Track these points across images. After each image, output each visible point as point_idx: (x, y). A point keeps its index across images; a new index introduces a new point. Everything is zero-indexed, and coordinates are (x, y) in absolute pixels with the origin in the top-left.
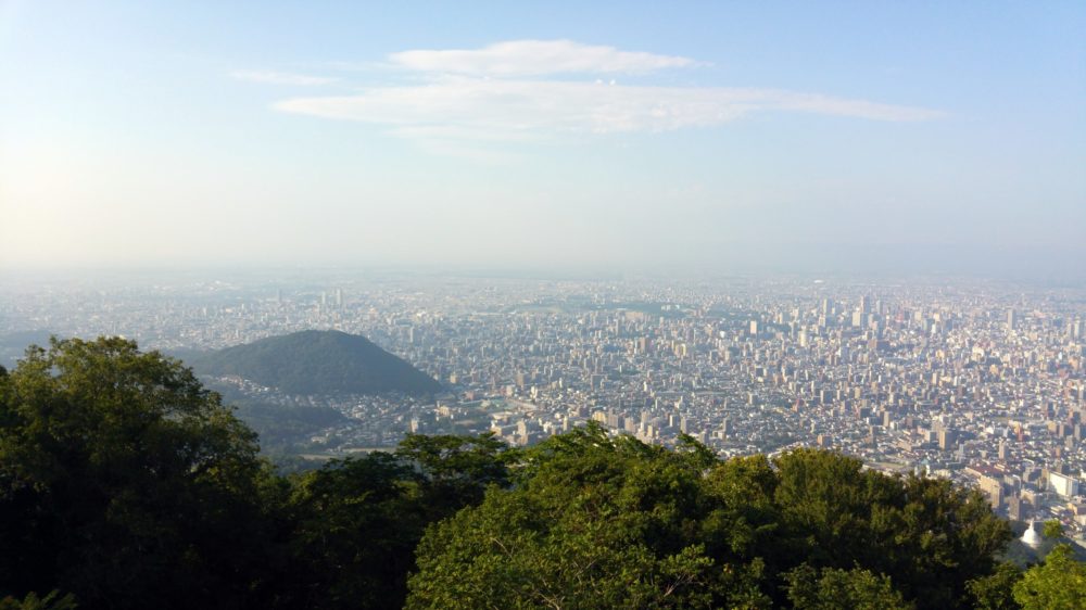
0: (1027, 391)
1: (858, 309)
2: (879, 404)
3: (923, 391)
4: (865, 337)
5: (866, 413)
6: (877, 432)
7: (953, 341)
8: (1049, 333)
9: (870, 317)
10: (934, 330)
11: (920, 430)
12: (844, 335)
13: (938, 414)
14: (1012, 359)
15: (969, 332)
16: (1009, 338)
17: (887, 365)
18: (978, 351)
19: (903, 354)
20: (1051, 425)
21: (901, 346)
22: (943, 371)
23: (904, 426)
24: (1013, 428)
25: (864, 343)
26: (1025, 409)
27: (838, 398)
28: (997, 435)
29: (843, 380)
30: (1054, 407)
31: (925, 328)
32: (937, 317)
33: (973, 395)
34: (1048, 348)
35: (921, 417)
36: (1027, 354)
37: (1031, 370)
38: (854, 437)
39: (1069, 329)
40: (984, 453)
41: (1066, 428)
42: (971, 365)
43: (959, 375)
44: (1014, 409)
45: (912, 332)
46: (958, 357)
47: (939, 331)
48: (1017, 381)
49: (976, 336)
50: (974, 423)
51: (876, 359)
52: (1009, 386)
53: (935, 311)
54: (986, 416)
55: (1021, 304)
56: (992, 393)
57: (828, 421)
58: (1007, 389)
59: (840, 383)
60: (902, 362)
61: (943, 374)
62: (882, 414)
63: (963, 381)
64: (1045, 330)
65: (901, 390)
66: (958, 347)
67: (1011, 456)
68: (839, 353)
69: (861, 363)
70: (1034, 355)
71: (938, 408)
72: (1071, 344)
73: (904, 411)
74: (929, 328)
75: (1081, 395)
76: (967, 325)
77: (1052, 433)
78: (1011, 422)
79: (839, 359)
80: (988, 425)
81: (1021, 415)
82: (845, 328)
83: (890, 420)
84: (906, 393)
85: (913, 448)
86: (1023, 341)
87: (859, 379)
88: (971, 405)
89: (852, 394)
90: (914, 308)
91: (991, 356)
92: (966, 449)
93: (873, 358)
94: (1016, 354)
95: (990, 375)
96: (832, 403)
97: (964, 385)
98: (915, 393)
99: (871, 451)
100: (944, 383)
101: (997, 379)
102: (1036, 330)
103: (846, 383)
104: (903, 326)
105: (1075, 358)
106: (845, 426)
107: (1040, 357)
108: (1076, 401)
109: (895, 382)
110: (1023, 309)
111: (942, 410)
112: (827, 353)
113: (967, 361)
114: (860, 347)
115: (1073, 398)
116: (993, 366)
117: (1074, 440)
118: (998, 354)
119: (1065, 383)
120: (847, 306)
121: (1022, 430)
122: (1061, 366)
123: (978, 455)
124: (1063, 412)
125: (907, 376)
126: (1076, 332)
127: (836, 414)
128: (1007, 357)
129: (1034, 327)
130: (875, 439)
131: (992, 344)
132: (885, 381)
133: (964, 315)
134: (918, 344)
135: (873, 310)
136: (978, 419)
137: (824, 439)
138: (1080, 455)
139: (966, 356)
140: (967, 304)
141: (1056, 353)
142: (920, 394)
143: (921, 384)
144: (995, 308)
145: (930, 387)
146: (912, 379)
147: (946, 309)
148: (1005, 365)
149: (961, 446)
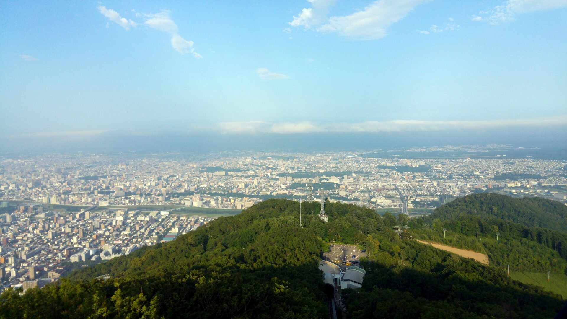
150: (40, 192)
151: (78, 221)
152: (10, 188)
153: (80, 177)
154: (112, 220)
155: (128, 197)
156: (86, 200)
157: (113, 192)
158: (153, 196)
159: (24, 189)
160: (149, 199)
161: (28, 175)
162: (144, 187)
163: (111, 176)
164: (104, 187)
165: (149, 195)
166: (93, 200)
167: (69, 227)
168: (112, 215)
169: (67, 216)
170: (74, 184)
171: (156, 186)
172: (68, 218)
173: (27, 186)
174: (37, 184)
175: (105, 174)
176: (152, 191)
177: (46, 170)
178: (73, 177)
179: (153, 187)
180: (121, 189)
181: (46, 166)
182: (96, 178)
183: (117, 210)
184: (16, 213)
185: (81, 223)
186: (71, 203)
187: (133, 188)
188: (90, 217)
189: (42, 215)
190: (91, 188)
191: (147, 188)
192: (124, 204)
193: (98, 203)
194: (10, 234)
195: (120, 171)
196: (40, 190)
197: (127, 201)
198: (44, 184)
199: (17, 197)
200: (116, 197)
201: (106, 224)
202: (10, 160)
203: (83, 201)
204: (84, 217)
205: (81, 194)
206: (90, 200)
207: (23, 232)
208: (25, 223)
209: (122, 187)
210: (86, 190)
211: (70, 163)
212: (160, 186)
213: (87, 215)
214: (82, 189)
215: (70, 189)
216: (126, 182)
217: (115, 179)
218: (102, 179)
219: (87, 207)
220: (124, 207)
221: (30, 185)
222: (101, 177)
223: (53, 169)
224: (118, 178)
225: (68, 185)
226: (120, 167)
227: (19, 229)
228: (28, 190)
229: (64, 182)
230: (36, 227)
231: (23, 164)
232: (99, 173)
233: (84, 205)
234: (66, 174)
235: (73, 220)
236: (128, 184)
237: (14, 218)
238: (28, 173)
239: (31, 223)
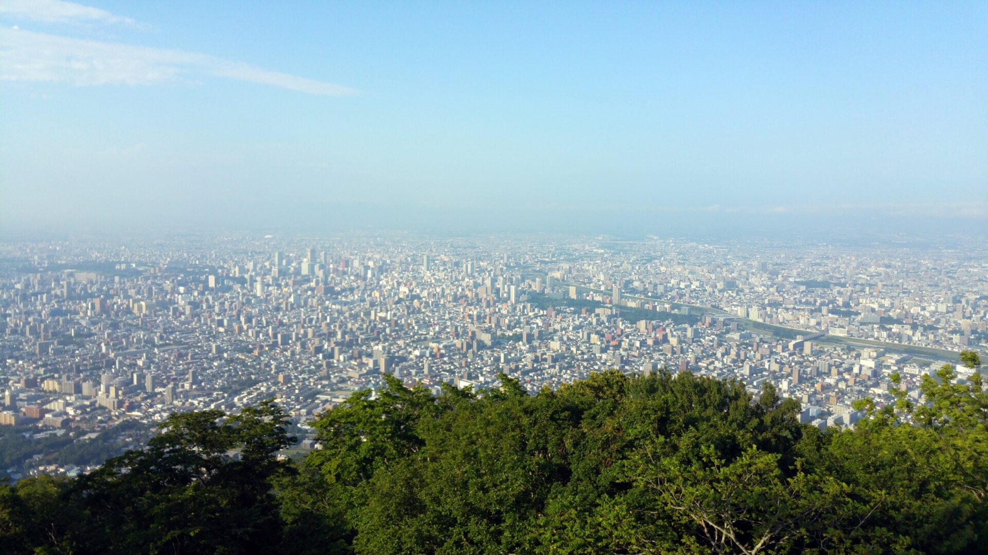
0: (440, 318)
1: (305, 260)
2: (329, 341)
3: (365, 326)
4: (313, 284)
5: (319, 350)
6: (329, 365)
7: (385, 283)
8: (452, 272)
9: (317, 267)
10: (369, 275)
11: (364, 360)
12: (295, 283)
13: (377, 344)
14: (429, 294)
15: (396, 275)
16: (425, 278)
17: (334, 307)
18: (404, 289)
19: (346, 297)
20: (458, 343)
21: (344, 290)
22: (379, 308)
23: (351, 358)
24: (432, 349)
25: (312, 289)
26: (439, 333)
27: (294, 339)
28: (422, 356)
29: (297, 323)
30: (459, 328)
31: (362, 274)
32: (371, 264)
33: (402, 326)
34: (452, 284)
35: (364, 348)
36: (438, 290)
37: (442, 302)
38: (310, 372)
39: (464, 269)
40: (413, 372)
41: (468, 343)
42: (400, 301)
43: (391, 310)
44: (432, 333)
45: (352, 278)
46: (389, 296)
47: (373, 275)
48: (432, 311)
49: (402, 278)
50: (405, 348)
51: (324, 302)
52: (427, 316)
53: (369, 259)
54: (413, 342)
55: (431, 251)
56: (416, 323)
57: (285, 362)
58: (427, 319)
59: (295, 326)
60: (346, 304)
61: (379, 311)
62: (333, 349)
63: (395, 315)
64: (449, 270)
65: (346, 327)
66: (389, 287)
67: (433, 371)
68: (292, 300)
69: (311, 307)
70: (443, 289)
71: (377, 339)
72: (467, 280)
73: (350, 345)
74: (366, 273)
75: (475, 318)
76: (394, 269)
77: (459, 350)
78: (432, 345)
79: (292, 305)
80: (415, 348)
81: (437, 338)
82: (295, 277)
83: (340, 354)
84: (351, 329)
85: (360, 376)
86: (435, 279)
87: (311, 321)
88: (402, 333)
89: (306, 334)
90: (352, 257)
91: (414, 293)
92: (401, 370)
93: (321, 302)
94: (431, 290)
95: (414, 309)
96: (289, 344)
97: (395, 318)
98: (358, 329)
99: (325, 382)
100: (380, 318)
101: (419, 311)
102: (443, 271)
103: (300, 325)
104: (345, 273)
105: (470, 290)
106: (302, 364)
107: (447, 291)
108: (473, 323)
109: (342, 322)
110: (433, 254)
111: (380, 341)
112: (281, 300)
113: (396, 298)
114: (309, 293)
115: (470, 320)
116: (416, 301)
117: (473, 352)
118: (418, 291)
119: (464, 310)
120: (295, 257)
121: (439, 349)
122: (461, 297)
123: (409, 374)
124: (465, 332)
125: (351, 315)
126: (469, 271)
127: (293, 353)
128: (425, 293)
129: (442, 268)
130: (328, 372)
131: (414, 283)
132: (333, 320)
133: (392, 262)
134: (358, 287)
135: (318, 260)
136: (408, 345)
137: (285, 377)
138: (478, 364)
139: (395, 294)
140: (393, 252)
141: (458, 287)
142: (362, 329)
143: (363, 320)
144: (413, 255)
145: (370, 322)
146: (355, 317)
147: (378, 256)
148: (424, 299)
149: (397, 368)
150: (734, 298)
151: (791, 355)
152: (693, 287)
153: (797, 280)
154: (853, 364)
155: (888, 326)
156: (805, 321)
157: (857, 314)
158: (941, 331)
159: (711, 290)
160: (931, 337)
161: (718, 269)
162: (922, 313)
163: (855, 285)
164: (840, 303)
165: (932, 328)
166: (819, 324)
167: (776, 362)
168: (854, 354)
169: (774, 344)
170: (788, 292)
171: (948, 312)
172: (776, 347)
173: (716, 287)
174: (730, 285)
175: (843, 280)
176: (938, 321)
177: (744, 264)
178: (785, 278)
179: (941, 313)
180: (873, 310)
181: (745, 258)
182: (825, 285)
183: (864, 347)
184: (699, 326)
185: (796, 359)
186: (781, 323)
187: (898, 311)
188: (812, 351)
189: (736, 336)
190: (815, 301)
191: (928, 314)
192: (877, 338)
193: (827, 330)
194: (690, 357)
195: (872, 276)
196: (734, 295)
197: (885, 334)
198: (740, 286)
199: (702, 302)
200: (862, 324)
201: (841, 369)
202: (694, 244)
203: (802, 322)
204: (802, 350)
205: (799, 310)
206: (813, 322)
207: (709, 356)
208: (711, 344)
209: (876, 306)
210: (807, 303)
211: (783, 256)
212: (959, 314)
213: (808, 345)
214: (800, 302)
215: (781, 299)
216: (884, 298)
217: (863, 291)
218: (838, 288)
219: (808, 333)
220: (877, 344)
221: (720, 285)
222: (836, 285)
223: (755, 263)
224: (867, 289)
225: (778, 292)
226: (872, 269)
227: (703, 352)
228: (717, 293)
229: (771, 286)
230: (727, 353)
231: (711, 252)
232: (831, 278)
233: (802, 329)
234: (776, 273)
235: (783, 351)
236: (887, 303)
237: (696, 333)
238: (719, 266)
239: (720, 345)
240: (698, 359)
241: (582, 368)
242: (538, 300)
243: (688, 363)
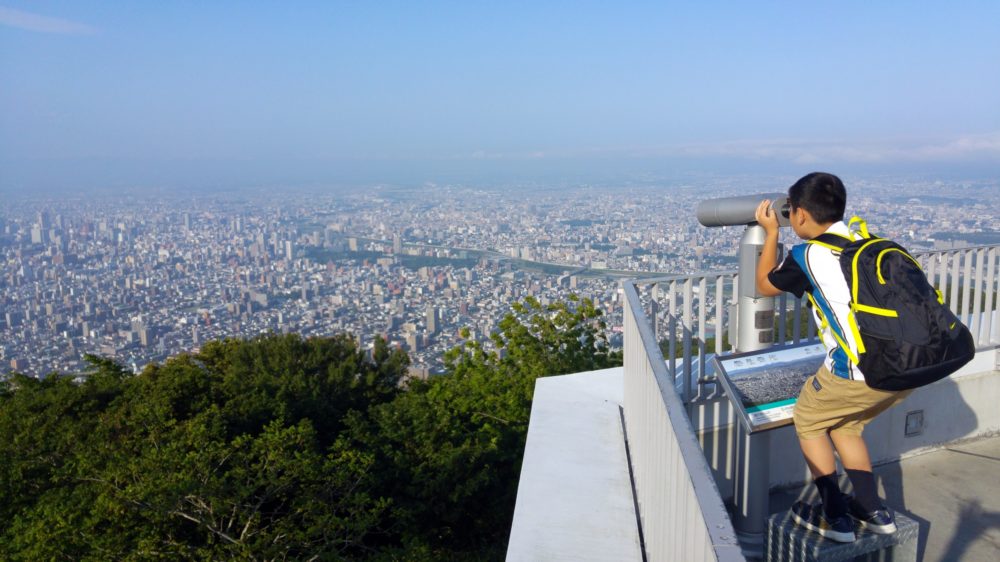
0: (208, 281)
1: (36, 226)
2: (75, 316)
3: (119, 296)
4: (48, 253)
5: (62, 327)
6: (77, 344)
7: (140, 247)
8: (218, 230)
9: (52, 234)
10: (120, 238)
11: (121, 333)
12: (24, 253)
13: (136, 315)
14: (193, 256)
15: (153, 237)
16: (188, 238)
17: (78, 277)
18: (163, 253)
19: (93, 265)
20: (229, 306)
21: (89, 257)
22: (135, 275)
23: (105, 332)
24: (201, 315)
25: (48, 259)
26: (208, 297)
27: (28, 317)
28: (190, 323)
29: (30, 299)
30: (230, 291)
31: (112, 238)
32: (122, 226)
33: (164, 293)
34: (219, 243)
35: (120, 320)
36: (204, 251)
37: (209, 263)
38: (53, 353)
39: (232, 226)
40: (181, 341)
41: (241, 306)
42: (159, 265)
43: (150, 277)
44: (199, 299)
45: (99, 243)
46: (146, 261)
47: (125, 238)
48: (199, 275)
49: (160, 240)
50: (169, 317)
51: (65, 273)
52: (193, 280)
53: (119, 221)
54: (179, 309)
55: (193, 208)
56: (180, 288)
57: (18, 345)
58: (192, 283)
59: (28, 303)
60: (93, 273)
61: (135, 278)
62: (80, 325)
63: (155, 281)
64: (215, 228)
65: (96, 299)
66: (145, 251)
67: (203, 339)
68: (21, 272)
69: (48, 279)
70: (209, 250)
71: (135, 310)
72: (236, 238)
73: (102, 318)
74: (116, 237)
75: (248, 278)
76: (150, 231)
77: (231, 313)
78: (200, 311)
79: (22, 279)
80: (181, 316)
81: (206, 302)
82: (24, 246)
83: (90, 330)
84: (102, 301)
85: (117, 352)
86: (199, 239)
87: (49, 295)
88: (164, 301)
89: (43, 311)
90: (97, 220)
91: (175, 256)
92: (166, 341)
93: (61, 272)
94: (195, 251)
95: (177, 273)
96: (22, 324)
97: (156, 285)
98: (111, 300)
99: (73, 363)
100: (137, 286)
101: (183, 275)
102: (209, 229)
103: (34, 301)
104: (89, 238)
105: (240, 249)
106: (41, 345)
107: (214, 252)
108: (245, 284)
109: (89, 293)
110: (196, 212)
111: (138, 310)
112: (7, 275)
113: (155, 263)
114: (44, 263)
115: (242, 281)
116: (178, 264)
117: (248, 315)
118: (181, 254)
119: (235, 270)
120: (23, 224)
121: (209, 315)
122: (231, 257)
123: (177, 344)
124: (237, 294)
125: (100, 285)
126: (238, 228)
127: (28, 334)
128: (189, 255)
129: (206, 227)
130: (76, 351)
131: (175, 245)
132: (78, 293)
133: (147, 222)
134: (107, 253)
135: (53, 225)
136: (173, 313)
137: (19, 363)
138: (254, 326)
139: (153, 259)
140: (147, 212)
141: (226, 246)
142: (116, 300)
143: (116, 290)
144: (173, 214)
145: (125, 291)
146: (106, 287)
147: (129, 217)
148: (188, 262)
149: (161, 340)
150: (508, 240)
151: (559, 289)
152: (470, 232)
153: (564, 220)
154: (611, 294)
155: (639, 257)
156: (570, 258)
157: (614, 248)
158: (680, 258)
159: (487, 233)
160: (673, 263)
161: (493, 214)
162: (666, 243)
163: (612, 221)
164: (600, 239)
165: (673, 256)
166: (582, 259)
167: (547, 297)
168: (612, 284)
169: (545, 280)
170: (555, 231)
171: (686, 241)
172: (545, 283)
173: (491, 230)
174: (504, 228)
175: (602, 218)
176: (678, 249)
177: (516, 207)
178: (553, 219)
179: (680, 242)
180: (627, 243)
181: (516, 201)
182: (587, 223)
183: (620, 277)
184: (477, 269)
185: (564, 293)
186: (549, 261)
187: (647, 243)
188: (577, 285)
189: (510, 275)
190: (579, 238)
191: (670, 244)
192: (631, 269)
193: (590, 264)
194: (469, 298)
195: (625, 213)
196: (508, 237)
197: (637, 264)
198: (513, 228)
199: (479, 246)
200: (619, 256)
201: (602, 299)
202: (469, 190)
203: (568, 258)
204: (568, 284)
205: (565, 247)
206: (577, 258)
207: (487, 297)
208: (488, 284)
209: (629, 240)
210: (572, 241)
211: (550, 198)
212: (694, 241)
213: (573, 279)
214: (566, 240)
215: (549, 238)
216: (635, 232)
217: (618, 226)
218: (598, 226)
219: (574, 268)
220: (632, 274)
221: (495, 229)
222: (596, 222)
223: (525, 207)
224: (622, 224)
225: (547, 232)
226: (626, 207)
227: (481, 293)
228: (492, 237)
229: (540, 227)
230: (503, 292)
231: (485, 197)
232: (592, 216)
233: (568, 265)
234: (543, 215)
235: (552, 286)
236: (638, 236)
237: (475, 276)
238: (493, 211)
239: (496, 285)
240: (477, 300)
241: (365, 320)
242: (317, 255)
243: (468, 304)
